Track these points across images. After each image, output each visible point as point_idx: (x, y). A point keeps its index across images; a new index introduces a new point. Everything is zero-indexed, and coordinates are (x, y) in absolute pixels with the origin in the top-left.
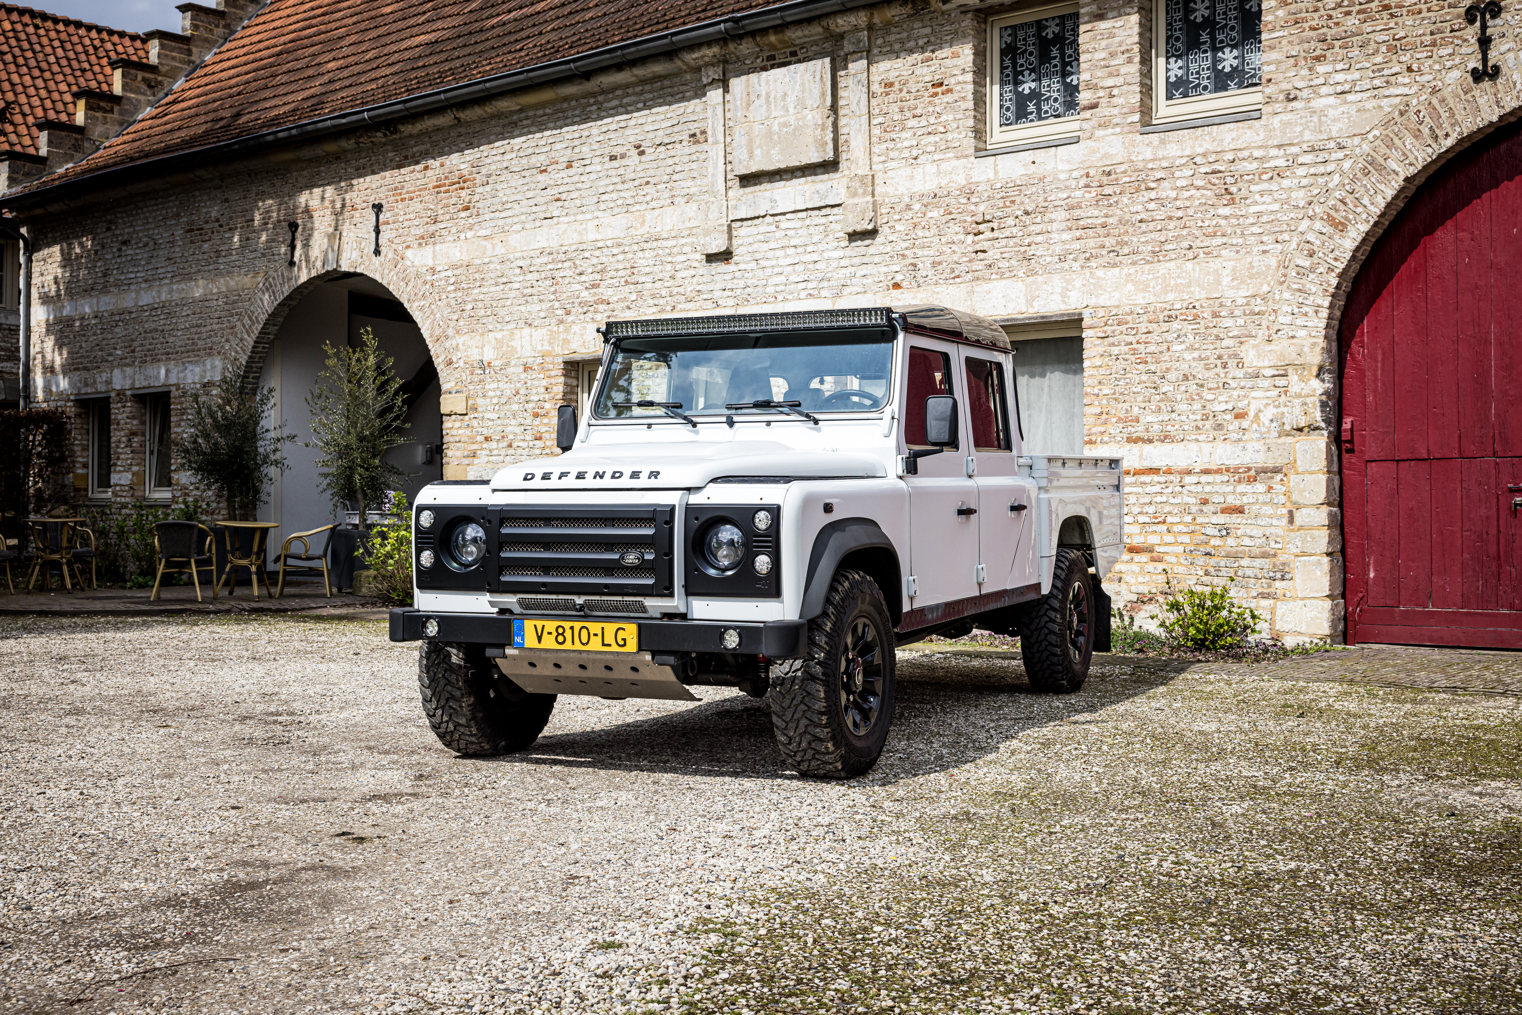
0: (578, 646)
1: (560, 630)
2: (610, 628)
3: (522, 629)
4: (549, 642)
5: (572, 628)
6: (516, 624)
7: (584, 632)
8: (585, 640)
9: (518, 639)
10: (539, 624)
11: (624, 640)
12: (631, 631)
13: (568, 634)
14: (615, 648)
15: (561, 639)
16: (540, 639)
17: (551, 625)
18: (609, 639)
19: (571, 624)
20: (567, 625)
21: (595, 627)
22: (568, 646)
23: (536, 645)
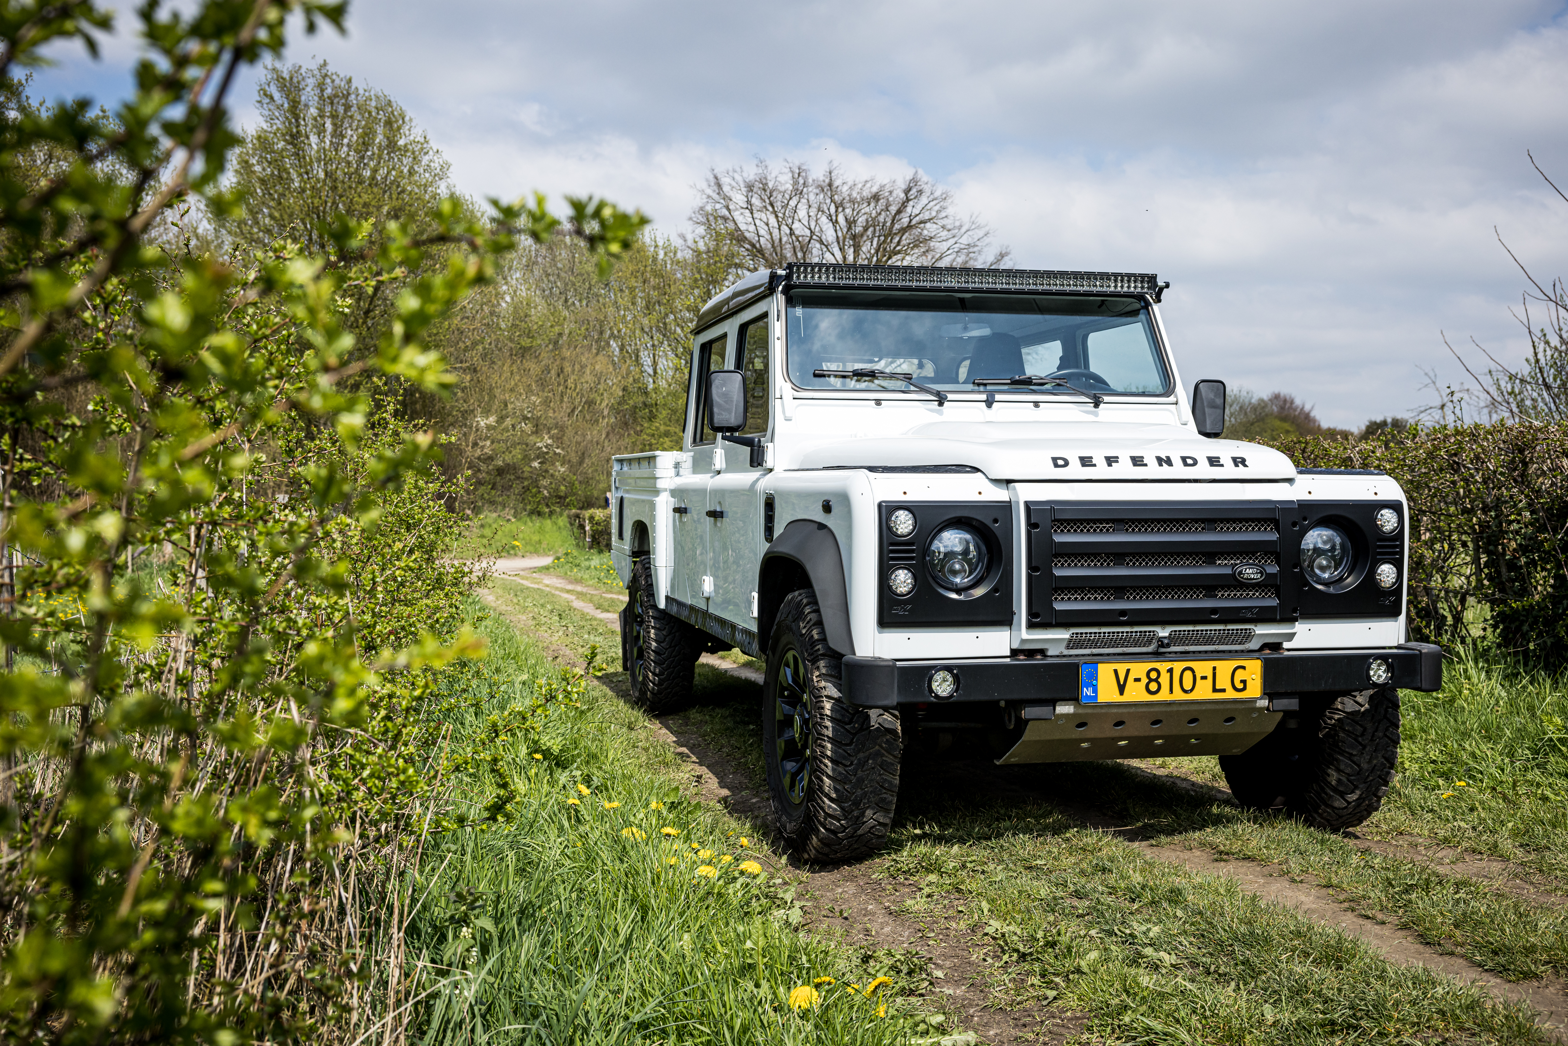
0: (1179, 695)
1: (1153, 675)
2: (1225, 667)
3: (1094, 676)
4: (1136, 693)
5: (1170, 671)
6: (1084, 672)
7: (1188, 675)
8: (1188, 685)
9: (1088, 692)
10: (1122, 668)
11: (1244, 682)
12: (1253, 670)
13: (1164, 679)
14: (1231, 694)
15: (1153, 686)
16: (1122, 689)
17: (1139, 669)
18: (1223, 682)
19: (1169, 665)
20: (1163, 667)
21: (1203, 668)
22: (1163, 695)
23: (1116, 698)
